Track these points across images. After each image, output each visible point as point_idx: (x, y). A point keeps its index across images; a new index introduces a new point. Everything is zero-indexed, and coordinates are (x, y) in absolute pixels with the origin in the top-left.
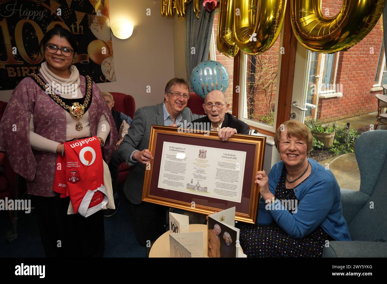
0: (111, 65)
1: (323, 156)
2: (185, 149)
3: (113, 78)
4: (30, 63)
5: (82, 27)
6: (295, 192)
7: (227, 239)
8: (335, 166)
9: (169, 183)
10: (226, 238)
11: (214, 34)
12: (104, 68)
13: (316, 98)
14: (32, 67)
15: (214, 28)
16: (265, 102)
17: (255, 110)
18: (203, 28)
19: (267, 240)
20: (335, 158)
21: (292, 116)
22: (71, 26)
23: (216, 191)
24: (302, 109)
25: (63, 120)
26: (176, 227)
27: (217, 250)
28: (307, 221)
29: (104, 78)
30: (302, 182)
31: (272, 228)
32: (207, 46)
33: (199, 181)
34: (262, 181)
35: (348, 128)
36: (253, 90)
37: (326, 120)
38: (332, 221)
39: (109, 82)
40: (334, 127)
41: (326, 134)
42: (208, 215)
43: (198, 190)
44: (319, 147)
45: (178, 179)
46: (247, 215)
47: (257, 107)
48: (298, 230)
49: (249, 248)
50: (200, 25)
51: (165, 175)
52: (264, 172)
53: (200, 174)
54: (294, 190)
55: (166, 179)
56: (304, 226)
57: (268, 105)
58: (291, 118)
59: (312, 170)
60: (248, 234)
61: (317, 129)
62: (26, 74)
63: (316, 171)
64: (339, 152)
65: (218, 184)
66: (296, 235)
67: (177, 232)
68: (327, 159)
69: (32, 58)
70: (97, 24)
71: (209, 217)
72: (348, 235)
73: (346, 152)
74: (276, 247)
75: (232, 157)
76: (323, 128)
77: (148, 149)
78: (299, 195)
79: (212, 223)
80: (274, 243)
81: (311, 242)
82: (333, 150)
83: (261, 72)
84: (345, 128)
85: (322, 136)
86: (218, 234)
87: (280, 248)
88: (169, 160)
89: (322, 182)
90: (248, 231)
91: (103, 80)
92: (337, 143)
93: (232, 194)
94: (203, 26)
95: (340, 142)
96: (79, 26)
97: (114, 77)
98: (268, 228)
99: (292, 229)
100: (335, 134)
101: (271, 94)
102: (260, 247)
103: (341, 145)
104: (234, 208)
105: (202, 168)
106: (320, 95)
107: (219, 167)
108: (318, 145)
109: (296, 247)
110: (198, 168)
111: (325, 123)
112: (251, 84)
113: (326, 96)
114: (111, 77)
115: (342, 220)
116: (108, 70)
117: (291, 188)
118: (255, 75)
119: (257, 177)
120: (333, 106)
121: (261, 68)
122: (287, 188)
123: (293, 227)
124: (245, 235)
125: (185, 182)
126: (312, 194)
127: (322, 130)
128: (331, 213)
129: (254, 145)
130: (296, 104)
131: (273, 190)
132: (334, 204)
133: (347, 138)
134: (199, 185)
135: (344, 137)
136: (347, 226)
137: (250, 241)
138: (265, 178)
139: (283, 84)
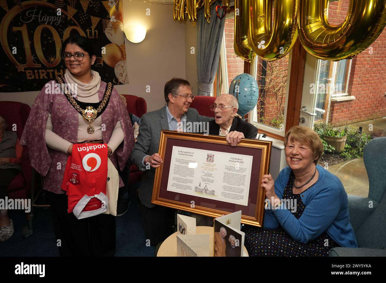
0: (124, 68)
1: (334, 160)
2: (193, 153)
3: (125, 81)
4: (47, 66)
5: (97, 31)
6: (302, 198)
7: (233, 242)
8: (346, 171)
9: (178, 186)
10: (231, 241)
11: (225, 38)
12: (117, 71)
13: (328, 101)
14: (48, 69)
15: (225, 32)
16: (275, 105)
17: (265, 113)
18: (214, 32)
19: (273, 244)
20: (346, 163)
21: (301, 121)
22: (86, 31)
23: (223, 194)
24: (312, 114)
25: (75, 122)
26: (183, 229)
27: (222, 252)
28: (312, 226)
29: (117, 80)
30: (309, 188)
31: (278, 232)
32: (218, 51)
33: (207, 185)
34: (268, 184)
35: (360, 132)
36: (263, 93)
37: (337, 123)
38: (338, 227)
39: (122, 84)
40: (346, 131)
41: (337, 138)
42: (215, 218)
43: (206, 193)
44: (330, 151)
45: (186, 183)
46: (254, 218)
47: (267, 110)
48: (303, 235)
49: (255, 251)
50: (212, 30)
51: (174, 179)
52: (270, 176)
53: (208, 178)
54: (301, 195)
55: (175, 182)
56: (309, 231)
57: (279, 108)
58: (300, 123)
59: (319, 176)
60: (254, 238)
61: (328, 133)
62: (43, 76)
63: (323, 177)
64: (351, 156)
65: (225, 188)
66: (301, 240)
67: (185, 234)
68: (338, 163)
69: (49, 62)
70: (111, 29)
71: (215, 220)
72: (354, 242)
73: (358, 157)
74: (282, 251)
75: (239, 161)
76: (335, 132)
77: (158, 153)
78: (305, 200)
79: (218, 226)
80: (279, 247)
81: (317, 248)
82: (344, 154)
83: (272, 75)
84: (357, 132)
85: (333, 140)
86: (224, 237)
87: (285, 252)
88: (178, 163)
89: (329, 189)
90: (254, 235)
91: (115, 83)
92: (349, 147)
93: (239, 197)
94: (214, 30)
95: (351, 146)
96: (94, 30)
97: (127, 79)
98: (274, 232)
99: (297, 234)
100: (347, 138)
101: (282, 97)
102: (266, 251)
103: (353, 149)
104: (240, 212)
105: (210, 172)
106: (332, 98)
107: (226, 171)
108: (329, 149)
109: (302, 252)
110: (206, 172)
111: (337, 127)
112: (261, 87)
113: (339, 99)
114: (123, 80)
115: (349, 227)
116: (121, 73)
117: (298, 193)
118: (266, 79)
119: (263, 180)
120: (345, 109)
121: (272, 71)
122: (294, 193)
123: (298, 231)
124: (252, 239)
125: (193, 185)
126: (318, 200)
127: (333, 134)
128: (337, 219)
129: (261, 150)
130: (306, 109)
131: (280, 194)
132: (340, 211)
133: (359, 142)
134: (207, 189)
135: (356, 142)
136: (354, 233)
137: (256, 245)
138: (271, 182)
139: (292, 89)
